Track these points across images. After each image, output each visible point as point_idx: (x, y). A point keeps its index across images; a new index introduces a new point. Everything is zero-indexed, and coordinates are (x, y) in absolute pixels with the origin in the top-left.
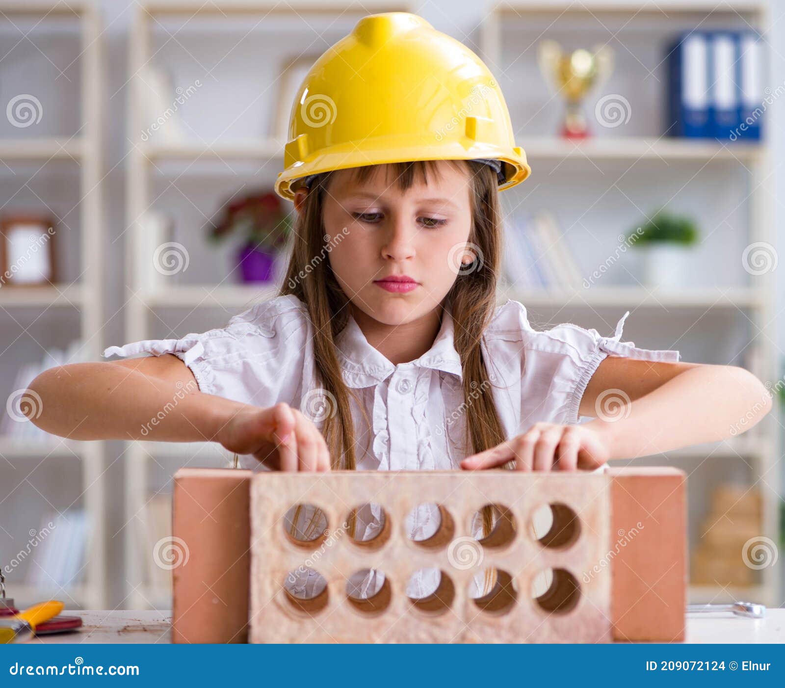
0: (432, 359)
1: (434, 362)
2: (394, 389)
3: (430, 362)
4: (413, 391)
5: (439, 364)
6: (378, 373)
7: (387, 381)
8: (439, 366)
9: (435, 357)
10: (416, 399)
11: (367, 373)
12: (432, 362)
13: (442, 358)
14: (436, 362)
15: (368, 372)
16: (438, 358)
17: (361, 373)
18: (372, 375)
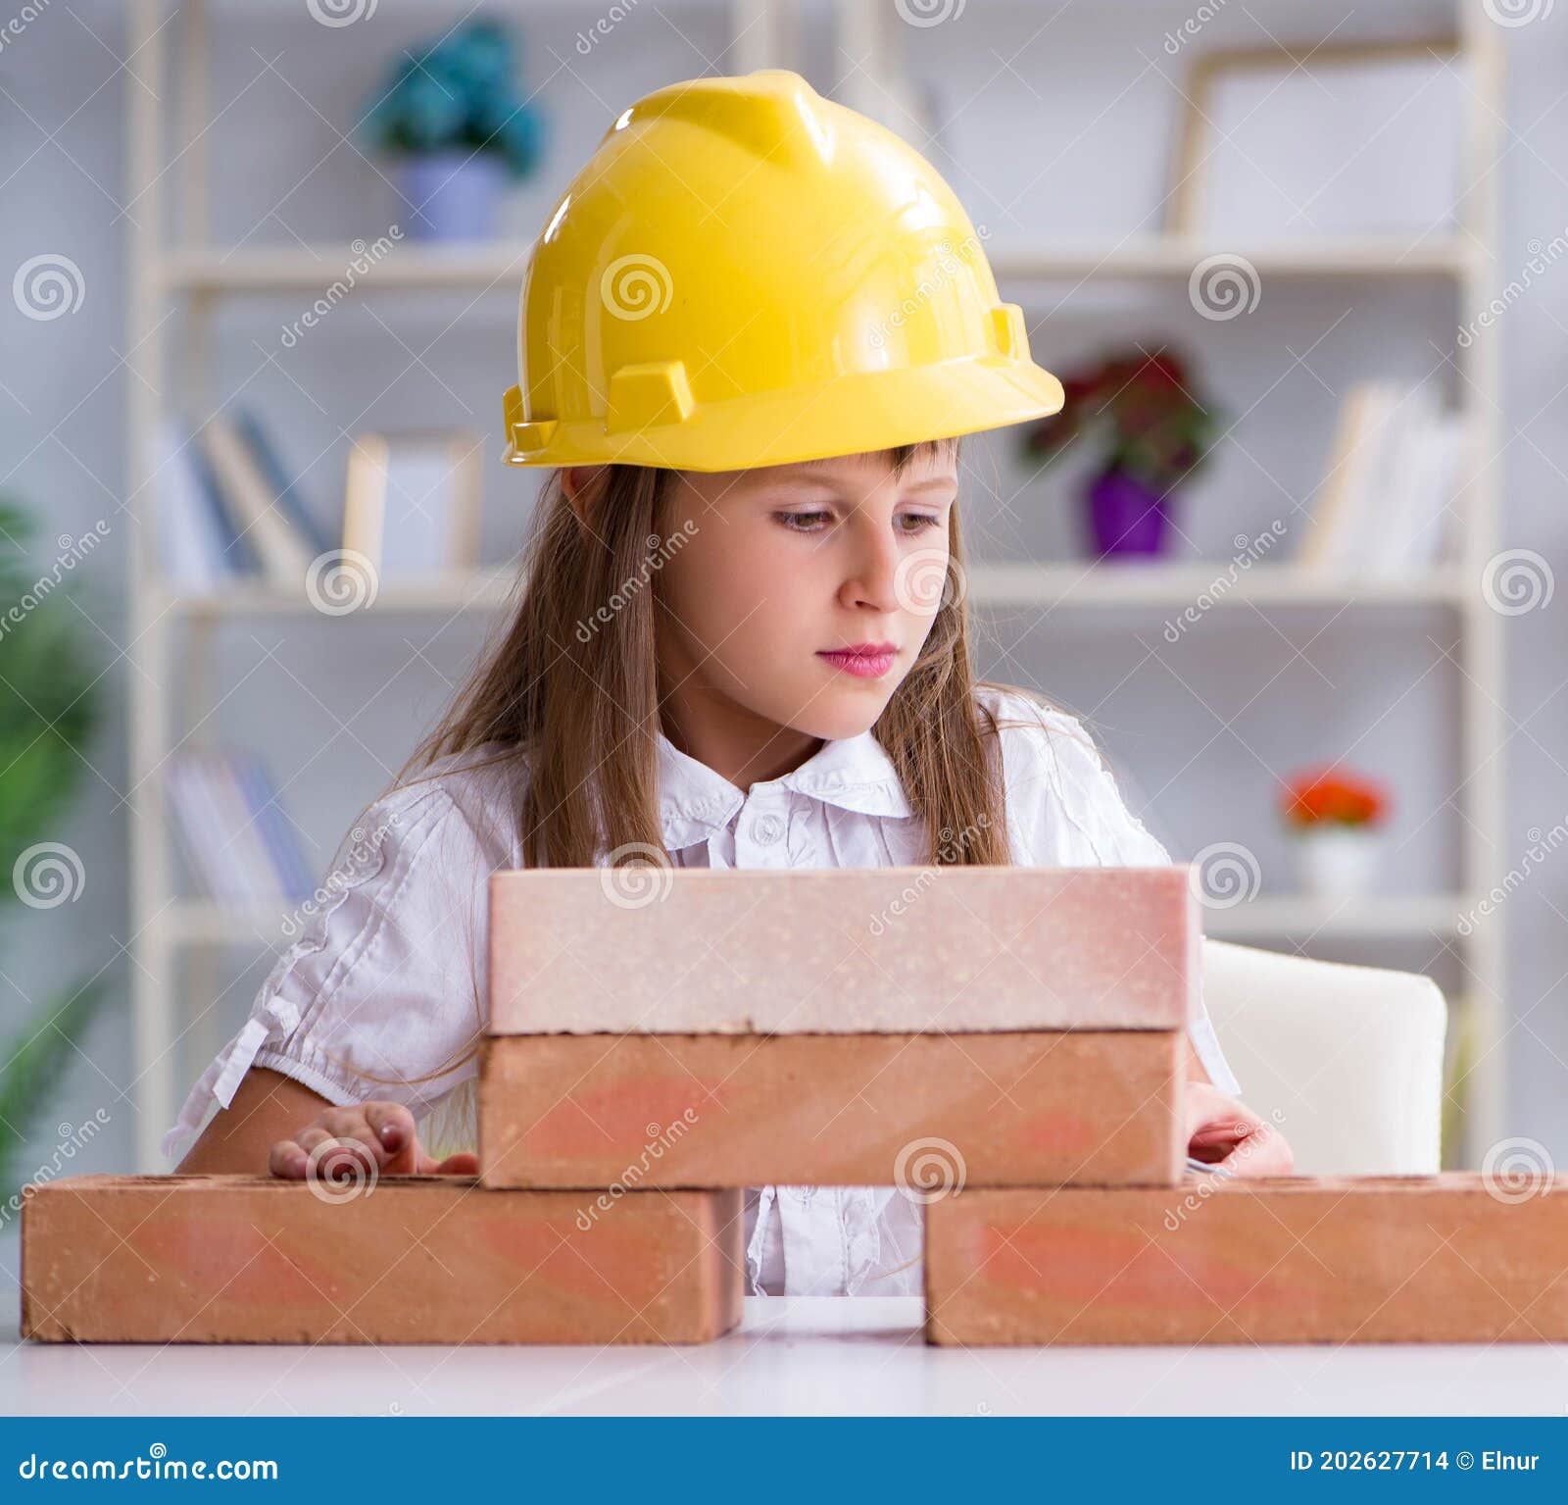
0: (822, 777)
1: (824, 784)
2: (747, 836)
3: (815, 785)
4: (784, 840)
5: (835, 792)
6: (710, 813)
7: (732, 826)
8: (836, 796)
9: (826, 774)
10: (792, 856)
11: (687, 815)
12: (820, 785)
13: (841, 780)
14: (827, 786)
15: (689, 813)
16: (833, 777)
17: (674, 816)
18: (698, 818)
